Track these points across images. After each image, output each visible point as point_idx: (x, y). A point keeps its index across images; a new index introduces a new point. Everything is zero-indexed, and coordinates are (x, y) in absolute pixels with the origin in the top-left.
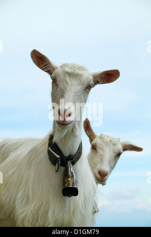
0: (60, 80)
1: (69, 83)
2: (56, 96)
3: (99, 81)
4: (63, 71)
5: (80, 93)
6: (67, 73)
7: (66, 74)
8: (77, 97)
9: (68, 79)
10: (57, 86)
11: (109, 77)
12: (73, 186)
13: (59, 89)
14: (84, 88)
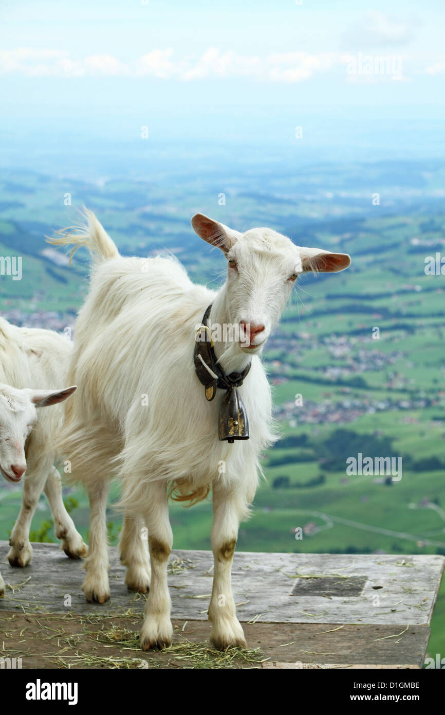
0: (244, 265)
1: (260, 270)
2: (235, 292)
3: (312, 268)
4: (249, 248)
5: (277, 289)
6: (256, 252)
7: (254, 254)
8: (272, 296)
9: (257, 263)
10: (239, 274)
11: (331, 263)
12: (243, 434)
13: (240, 281)
14: (285, 280)
